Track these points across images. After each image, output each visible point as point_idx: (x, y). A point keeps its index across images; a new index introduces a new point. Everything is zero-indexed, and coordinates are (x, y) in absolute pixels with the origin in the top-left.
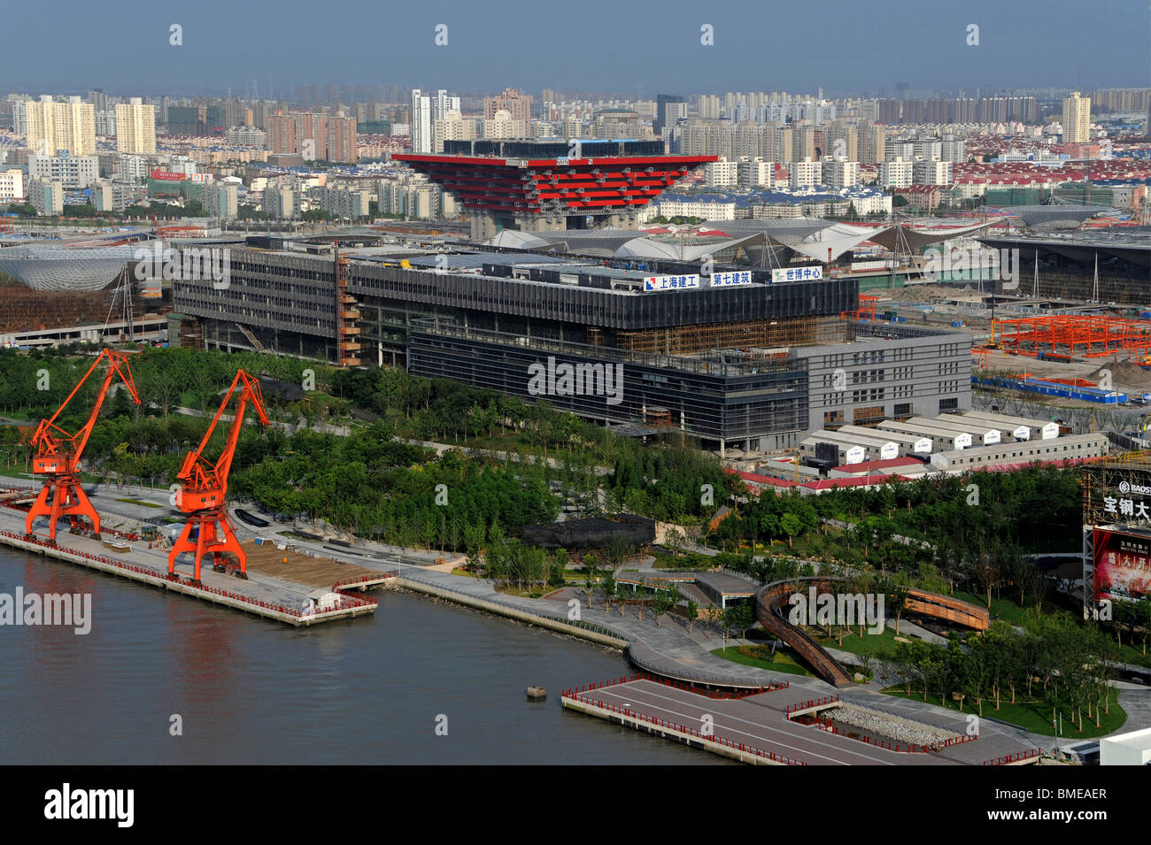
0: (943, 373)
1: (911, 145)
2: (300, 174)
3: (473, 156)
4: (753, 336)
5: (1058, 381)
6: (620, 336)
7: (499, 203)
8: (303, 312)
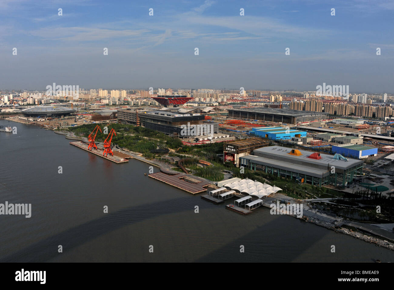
3: (161, 98)
5: (232, 129)
6: (171, 123)
7: (165, 104)
8: (132, 119)
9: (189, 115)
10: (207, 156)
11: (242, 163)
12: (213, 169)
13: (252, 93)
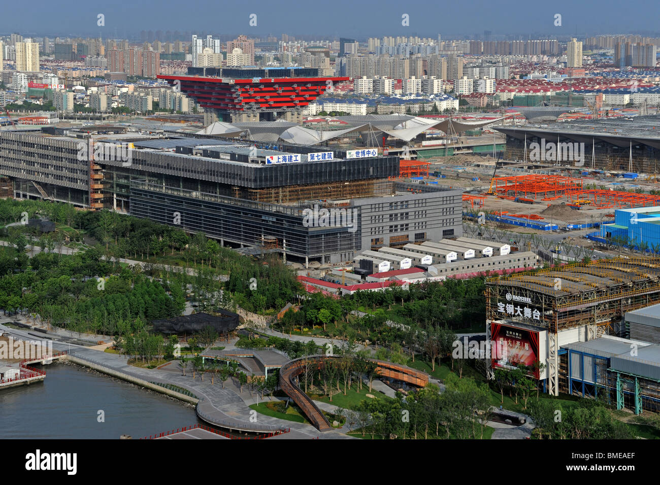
0: (445, 214)
1: (478, 69)
2: (118, 85)
3: (204, 77)
4: (334, 191)
5: (522, 216)
6: (250, 192)
7: (220, 104)
8: (70, 175)
9: (330, 157)
10: (410, 342)
11: (576, 376)
12: (442, 404)
13: (611, 52)
